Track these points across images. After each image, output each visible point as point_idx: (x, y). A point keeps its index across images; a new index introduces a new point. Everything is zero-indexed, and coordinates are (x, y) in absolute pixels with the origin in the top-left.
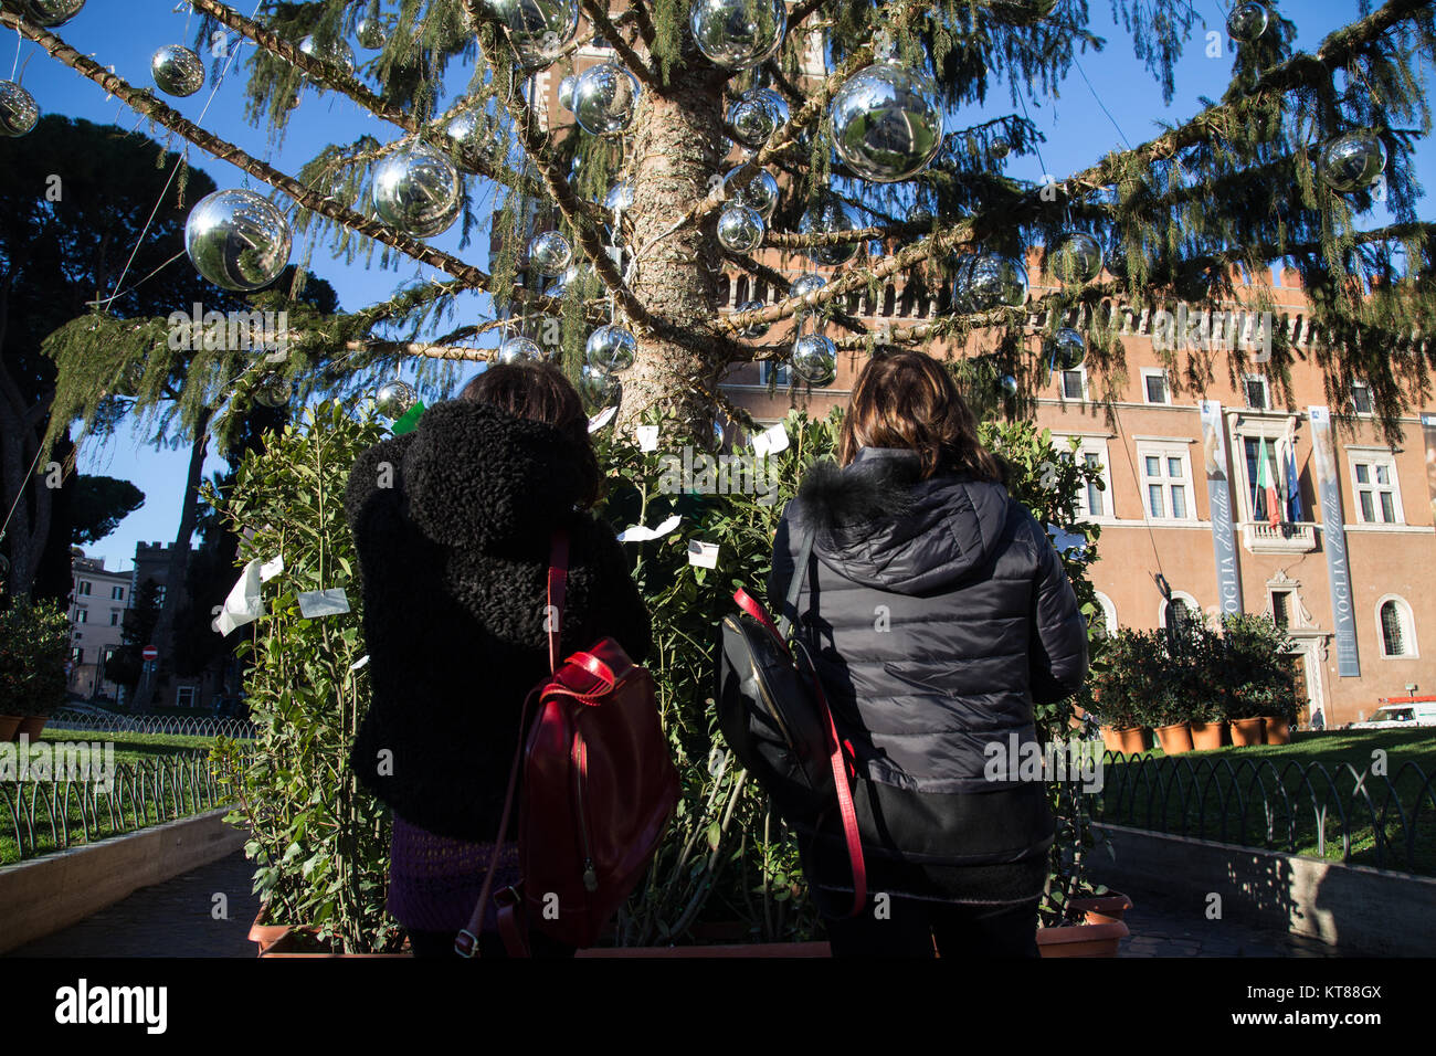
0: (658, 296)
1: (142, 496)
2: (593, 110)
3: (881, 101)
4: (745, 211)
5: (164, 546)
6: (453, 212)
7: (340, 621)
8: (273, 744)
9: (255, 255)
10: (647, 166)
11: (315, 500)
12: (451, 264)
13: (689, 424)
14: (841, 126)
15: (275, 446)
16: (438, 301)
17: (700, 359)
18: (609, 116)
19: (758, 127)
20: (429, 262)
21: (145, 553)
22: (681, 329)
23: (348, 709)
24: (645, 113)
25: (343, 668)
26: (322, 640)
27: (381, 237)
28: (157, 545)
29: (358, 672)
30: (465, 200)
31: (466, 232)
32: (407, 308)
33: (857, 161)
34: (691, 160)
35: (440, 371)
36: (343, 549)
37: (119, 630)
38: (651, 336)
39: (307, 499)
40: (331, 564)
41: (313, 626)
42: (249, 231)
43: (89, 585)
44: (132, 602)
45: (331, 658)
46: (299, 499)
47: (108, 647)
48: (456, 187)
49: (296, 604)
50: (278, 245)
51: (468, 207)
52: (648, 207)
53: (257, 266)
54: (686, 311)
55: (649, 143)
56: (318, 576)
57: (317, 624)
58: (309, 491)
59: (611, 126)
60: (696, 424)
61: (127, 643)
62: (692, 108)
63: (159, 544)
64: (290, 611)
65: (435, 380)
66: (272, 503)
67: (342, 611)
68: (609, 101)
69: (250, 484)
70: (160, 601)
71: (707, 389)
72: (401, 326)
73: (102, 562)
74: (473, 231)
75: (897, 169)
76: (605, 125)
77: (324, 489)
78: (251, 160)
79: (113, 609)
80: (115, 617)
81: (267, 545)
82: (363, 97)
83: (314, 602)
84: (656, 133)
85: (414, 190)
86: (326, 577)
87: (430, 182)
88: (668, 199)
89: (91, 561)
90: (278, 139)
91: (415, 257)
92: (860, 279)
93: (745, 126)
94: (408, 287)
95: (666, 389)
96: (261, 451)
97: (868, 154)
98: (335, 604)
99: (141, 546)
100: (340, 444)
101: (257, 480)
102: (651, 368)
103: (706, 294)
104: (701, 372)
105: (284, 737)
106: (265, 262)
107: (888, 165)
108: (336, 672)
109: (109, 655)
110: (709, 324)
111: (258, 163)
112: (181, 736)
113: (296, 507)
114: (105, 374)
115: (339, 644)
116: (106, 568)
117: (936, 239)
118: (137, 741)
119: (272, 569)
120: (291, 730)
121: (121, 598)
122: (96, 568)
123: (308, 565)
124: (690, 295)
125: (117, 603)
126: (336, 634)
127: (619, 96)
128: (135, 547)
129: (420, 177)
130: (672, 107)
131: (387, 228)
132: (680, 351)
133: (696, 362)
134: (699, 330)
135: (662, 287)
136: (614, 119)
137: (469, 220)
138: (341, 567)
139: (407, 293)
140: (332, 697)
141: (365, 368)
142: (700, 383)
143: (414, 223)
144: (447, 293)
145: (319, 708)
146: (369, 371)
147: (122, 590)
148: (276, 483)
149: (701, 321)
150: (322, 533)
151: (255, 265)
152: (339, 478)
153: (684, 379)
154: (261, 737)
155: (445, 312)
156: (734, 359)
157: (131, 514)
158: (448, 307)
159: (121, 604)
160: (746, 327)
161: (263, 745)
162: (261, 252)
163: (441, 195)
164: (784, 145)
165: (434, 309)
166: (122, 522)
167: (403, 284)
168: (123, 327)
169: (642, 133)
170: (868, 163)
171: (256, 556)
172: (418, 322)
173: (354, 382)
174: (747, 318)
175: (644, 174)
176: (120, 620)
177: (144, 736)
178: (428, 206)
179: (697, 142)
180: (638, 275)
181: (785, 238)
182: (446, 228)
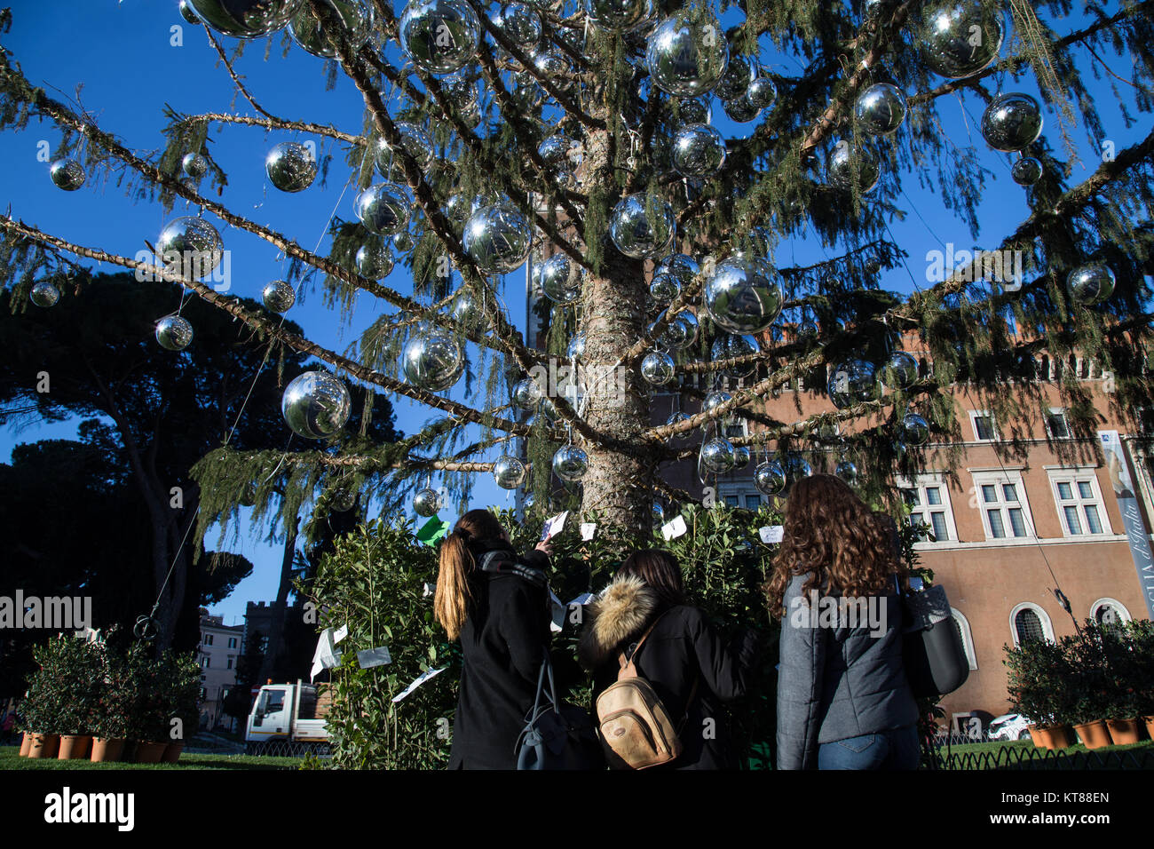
0: (605, 419)
1: (251, 566)
2: (555, 285)
3: (737, 282)
4: (660, 355)
5: (267, 605)
6: (458, 372)
7: (385, 670)
8: (343, 758)
9: (327, 414)
10: (592, 325)
11: (367, 585)
12: (458, 409)
13: (632, 510)
14: (711, 300)
15: (342, 547)
16: (453, 431)
17: (637, 462)
18: (566, 289)
19: (667, 292)
20: (443, 409)
21: (253, 610)
22: (622, 442)
23: (391, 730)
24: (588, 288)
25: (388, 701)
26: (373, 683)
27: (410, 395)
28: (262, 604)
29: (398, 704)
30: (467, 363)
31: (468, 386)
32: (432, 437)
33: (725, 324)
34: (622, 319)
35: (459, 478)
36: (387, 618)
37: (233, 673)
38: (601, 449)
39: (362, 586)
40: (379, 630)
41: (368, 673)
42: (322, 400)
43: (212, 637)
44: (243, 650)
45: (379, 695)
46: (356, 586)
47: (226, 686)
48: (459, 355)
49: (355, 658)
50: (342, 406)
51: (469, 368)
52: (594, 355)
53: (328, 422)
54: (626, 427)
55: (592, 309)
56: (370, 638)
57: (370, 672)
58: (362, 580)
59: (569, 295)
60: (637, 510)
61: (239, 683)
62: (621, 282)
63: (264, 603)
64: (352, 664)
65: (456, 485)
66: (340, 587)
67: (386, 663)
68: (566, 278)
69: (326, 576)
70: (264, 648)
71: (644, 483)
72: (428, 450)
73: (221, 618)
74: (473, 385)
75: (755, 326)
76: (564, 295)
77: (373, 579)
78: (324, 351)
79: (229, 656)
80: (230, 662)
81: (338, 616)
82: (395, 299)
83: (368, 658)
84: (597, 302)
85: (431, 360)
86: (376, 640)
87: (441, 354)
88: (608, 348)
89: (213, 618)
90: (348, 318)
91: (434, 406)
92: (745, 396)
93: (658, 293)
94: (431, 423)
95: (614, 486)
96: (333, 551)
97: (732, 318)
98: (381, 658)
99: (250, 605)
100: (383, 548)
101: (331, 572)
102: (603, 471)
103: (639, 414)
104: (639, 471)
105: (349, 752)
106: (334, 419)
107: (748, 323)
108: (383, 705)
109: (226, 693)
110: (643, 435)
111: (328, 352)
112: (280, 758)
113: (355, 592)
114: (232, 493)
115: (384, 685)
116: (224, 623)
117: (796, 364)
118: (248, 762)
119: (341, 634)
120: (353, 747)
121: (235, 647)
122: (217, 623)
123: (364, 630)
124: (627, 416)
125: (232, 651)
126: (383, 678)
127: (572, 274)
128: (246, 606)
129: (435, 351)
130: (606, 283)
131: (414, 388)
132: (622, 457)
133: (634, 465)
134: (635, 441)
135: (607, 412)
136: (569, 290)
137: (470, 377)
138: (386, 632)
139: (432, 426)
140: (381, 723)
141: (407, 478)
142: (639, 479)
143: (432, 382)
144: (459, 424)
145: (372, 731)
146: (410, 481)
147: (235, 640)
148: (342, 574)
149: (636, 434)
150: (373, 609)
151: (327, 421)
152: (383, 570)
153: (627, 478)
154: (334, 753)
155: (459, 438)
156: (663, 459)
157: (243, 580)
158: (460, 434)
159: (235, 652)
160: (669, 436)
161: (336, 759)
162: (331, 412)
163: (449, 362)
164: (682, 309)
165: (451, 436)
166: (237, 587)
167: (428, 421)
168: (242, 458)
169: (587, 302)
170: (733, 324)
171: (330, 625)
172: (441, 446)
173: (400, 488)
174: (669, 430)
175: (591, 332)
176: (234, 665)
177: (253, 758)
178: (441, 370)
179: (626, 306)
180: (590, 405)
181: (696, 366)
182: (455, 382)
